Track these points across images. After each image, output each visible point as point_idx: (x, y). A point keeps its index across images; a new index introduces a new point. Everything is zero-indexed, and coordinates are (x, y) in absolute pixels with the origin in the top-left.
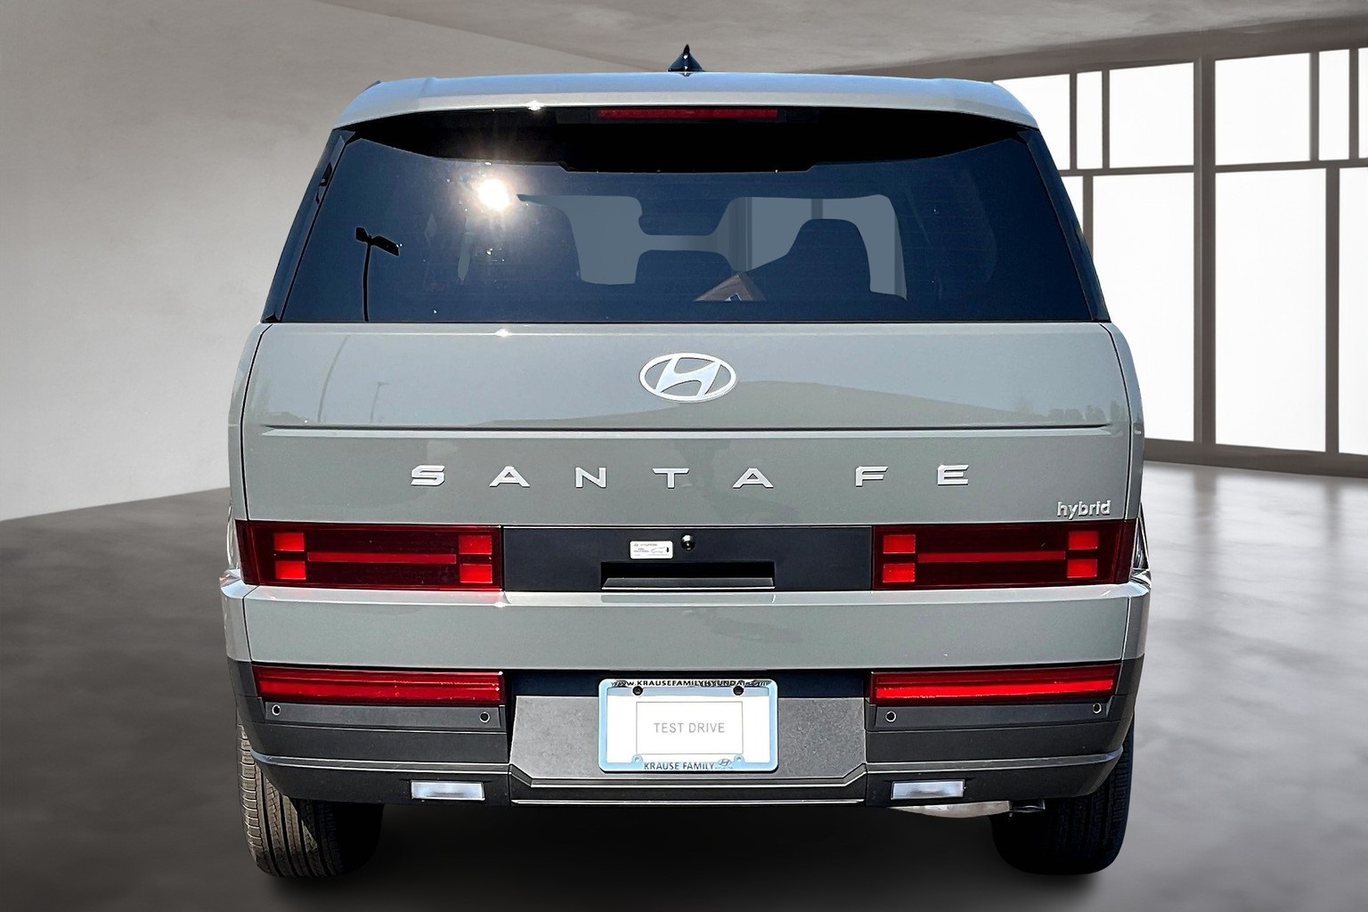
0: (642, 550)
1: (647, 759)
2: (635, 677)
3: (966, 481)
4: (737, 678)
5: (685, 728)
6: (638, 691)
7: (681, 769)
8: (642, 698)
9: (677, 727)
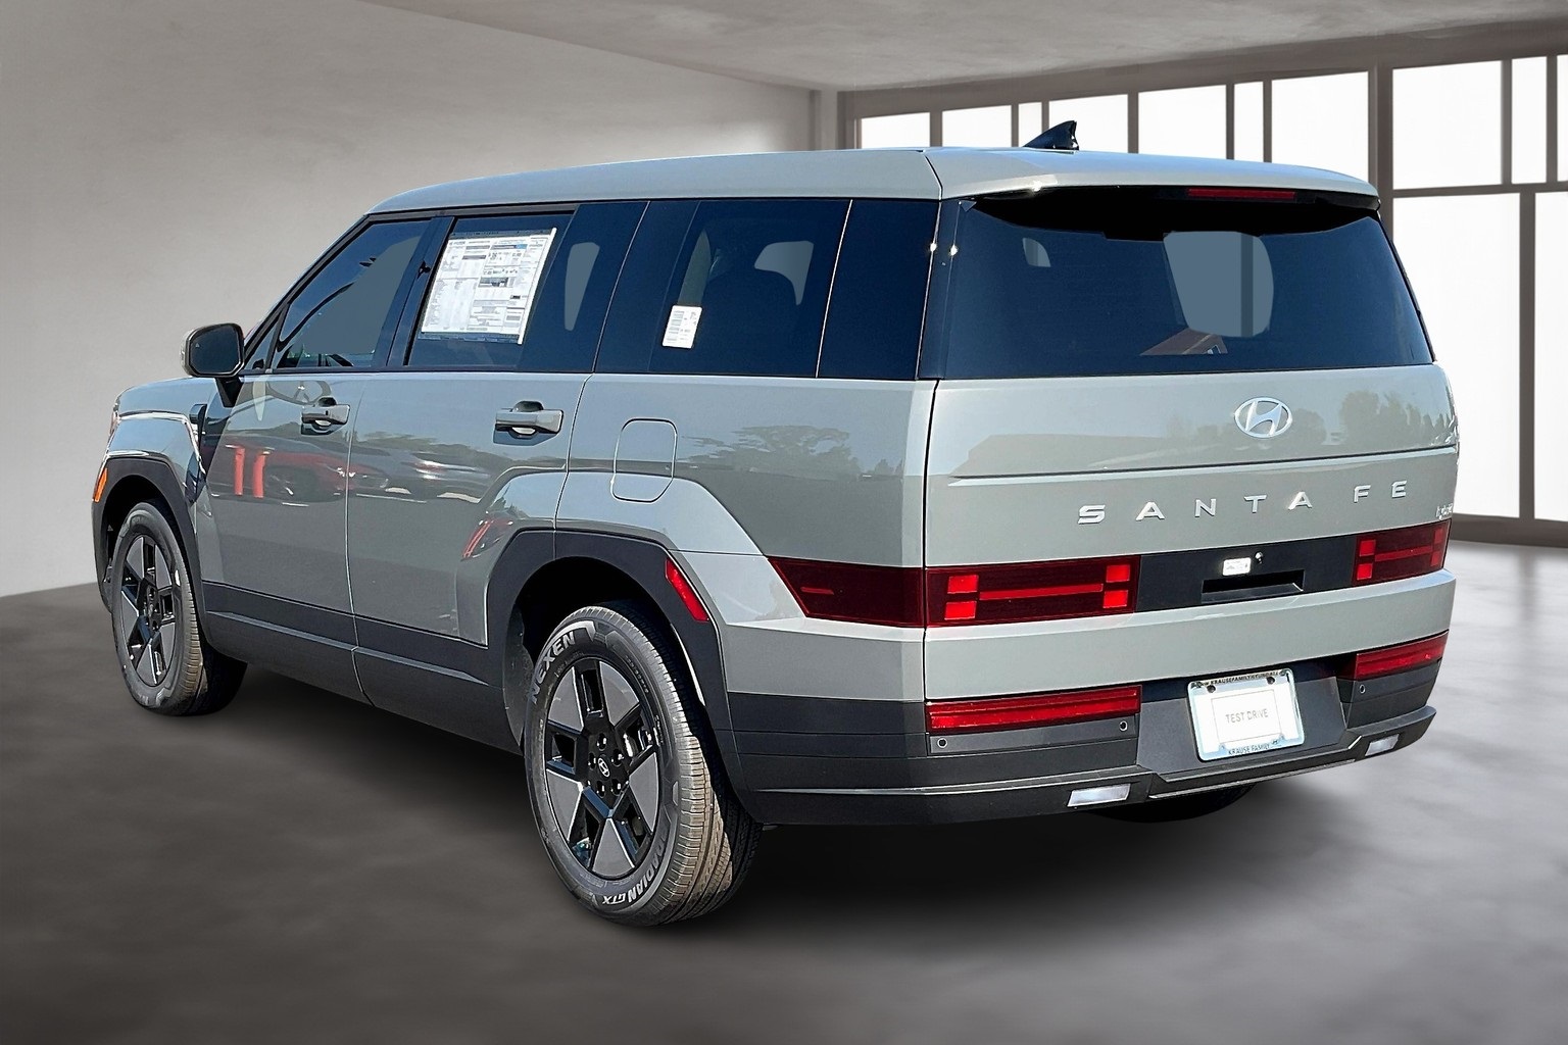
0: (1231, 567)
1: (1229, 747)
2: (1211, 679)
3: (1404, 494)
4: (1267, 671)
5: (1246, 715)
6: (1211, 688)
7: (1251, 752)
8: (1214, 694)
9: (1240, 716)
